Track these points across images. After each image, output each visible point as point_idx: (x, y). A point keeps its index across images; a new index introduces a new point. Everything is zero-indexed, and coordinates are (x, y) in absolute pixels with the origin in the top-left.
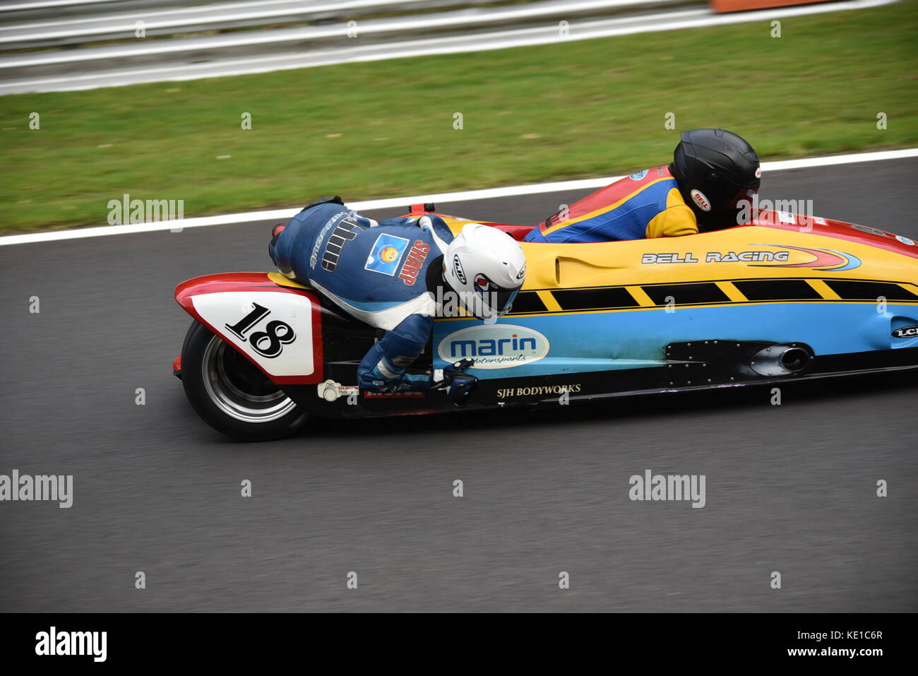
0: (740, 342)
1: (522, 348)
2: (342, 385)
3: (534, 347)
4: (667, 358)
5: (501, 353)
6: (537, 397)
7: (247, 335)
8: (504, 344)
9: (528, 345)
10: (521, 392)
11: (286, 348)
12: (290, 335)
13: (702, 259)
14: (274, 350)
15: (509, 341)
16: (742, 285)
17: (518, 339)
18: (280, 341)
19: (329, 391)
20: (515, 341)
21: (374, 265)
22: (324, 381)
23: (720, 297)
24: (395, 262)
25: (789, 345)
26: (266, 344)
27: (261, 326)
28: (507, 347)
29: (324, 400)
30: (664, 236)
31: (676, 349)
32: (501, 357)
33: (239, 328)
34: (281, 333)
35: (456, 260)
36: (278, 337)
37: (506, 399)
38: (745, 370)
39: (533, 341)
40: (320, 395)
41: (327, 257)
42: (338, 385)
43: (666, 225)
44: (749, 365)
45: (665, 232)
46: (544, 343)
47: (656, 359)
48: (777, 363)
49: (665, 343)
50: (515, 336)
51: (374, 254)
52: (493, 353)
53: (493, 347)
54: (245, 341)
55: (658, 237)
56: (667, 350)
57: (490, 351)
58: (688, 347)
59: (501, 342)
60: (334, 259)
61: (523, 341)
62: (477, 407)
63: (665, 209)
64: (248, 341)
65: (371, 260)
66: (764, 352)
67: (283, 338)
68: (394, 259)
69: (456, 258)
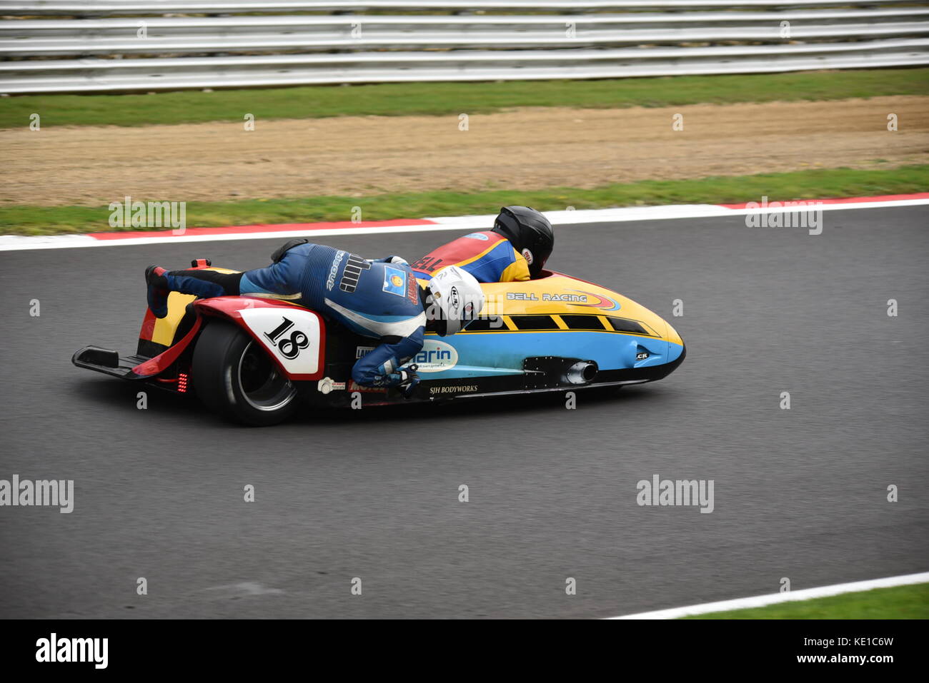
0: (564, 359)
1: (442, 358)
2: (335, 381)
3: (449, 358)
4: (524, 368)
5: (430, 361)
6: (453, 394)
7: (277, 341)
8: (432, 354)
9: (445, 355)
10: (444, 390)
11: (301, 352)
12: (305, 342)
13: (541, 298)
14: (293, 354)
15: (434, 352)
16: (566, 318)
17: (441, 351)
18: (299, 347)
19: (327, 386)
20: (438, 352)
21: (390, 288)
22: (323, 378)
23: (553, 326)
24: (403, 286)
25: (587, 362)
26: (288, 349)
27: (287, 335)
28: (434, 356)
29: (321, 392)
30: (515, 280)
31: (530, 362)
32: (430, 364)
33: (272, 336)
34: (300, 340)
35: (454, 291)
36: (296, 344)
37: (435, 396)
38: (564, 379)
39: (448, 352)
40: (319, 389)
41: (345, 281)
42: (332, 381)
43: (518, 272)
44: (566, 375)
45: (516, 278)
46: (455, 355)
47: (518, 369)
48: (580, 375)
49: (524, 357)
50: (438, 349)
51: (388, 280)
52: (425, 361)
53: (425, 357)
54: (275, 345)
55: (510, 281)
56: (525, 363)
57: (423, 359)
58: (536, 361)
59: (431, 352)
60: (354, 283)
61: (443, 352)
62: (417, 400)
63: (515, 261)
64: (277, 346)
65: (386, 284)
66: (574, 367)
67: (301, 344)
68: (401, 285)
69: (454, 289)
